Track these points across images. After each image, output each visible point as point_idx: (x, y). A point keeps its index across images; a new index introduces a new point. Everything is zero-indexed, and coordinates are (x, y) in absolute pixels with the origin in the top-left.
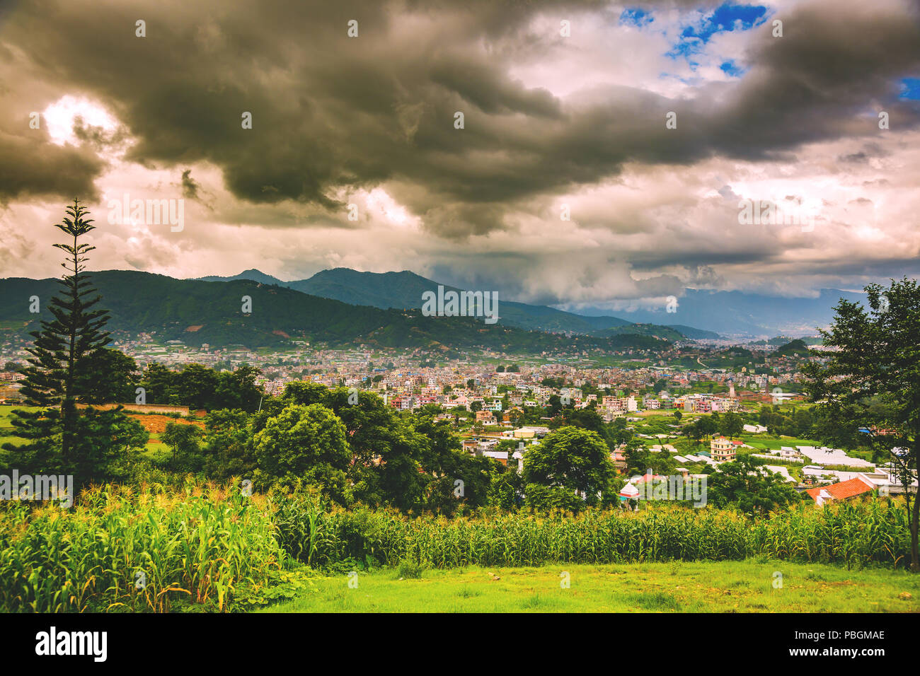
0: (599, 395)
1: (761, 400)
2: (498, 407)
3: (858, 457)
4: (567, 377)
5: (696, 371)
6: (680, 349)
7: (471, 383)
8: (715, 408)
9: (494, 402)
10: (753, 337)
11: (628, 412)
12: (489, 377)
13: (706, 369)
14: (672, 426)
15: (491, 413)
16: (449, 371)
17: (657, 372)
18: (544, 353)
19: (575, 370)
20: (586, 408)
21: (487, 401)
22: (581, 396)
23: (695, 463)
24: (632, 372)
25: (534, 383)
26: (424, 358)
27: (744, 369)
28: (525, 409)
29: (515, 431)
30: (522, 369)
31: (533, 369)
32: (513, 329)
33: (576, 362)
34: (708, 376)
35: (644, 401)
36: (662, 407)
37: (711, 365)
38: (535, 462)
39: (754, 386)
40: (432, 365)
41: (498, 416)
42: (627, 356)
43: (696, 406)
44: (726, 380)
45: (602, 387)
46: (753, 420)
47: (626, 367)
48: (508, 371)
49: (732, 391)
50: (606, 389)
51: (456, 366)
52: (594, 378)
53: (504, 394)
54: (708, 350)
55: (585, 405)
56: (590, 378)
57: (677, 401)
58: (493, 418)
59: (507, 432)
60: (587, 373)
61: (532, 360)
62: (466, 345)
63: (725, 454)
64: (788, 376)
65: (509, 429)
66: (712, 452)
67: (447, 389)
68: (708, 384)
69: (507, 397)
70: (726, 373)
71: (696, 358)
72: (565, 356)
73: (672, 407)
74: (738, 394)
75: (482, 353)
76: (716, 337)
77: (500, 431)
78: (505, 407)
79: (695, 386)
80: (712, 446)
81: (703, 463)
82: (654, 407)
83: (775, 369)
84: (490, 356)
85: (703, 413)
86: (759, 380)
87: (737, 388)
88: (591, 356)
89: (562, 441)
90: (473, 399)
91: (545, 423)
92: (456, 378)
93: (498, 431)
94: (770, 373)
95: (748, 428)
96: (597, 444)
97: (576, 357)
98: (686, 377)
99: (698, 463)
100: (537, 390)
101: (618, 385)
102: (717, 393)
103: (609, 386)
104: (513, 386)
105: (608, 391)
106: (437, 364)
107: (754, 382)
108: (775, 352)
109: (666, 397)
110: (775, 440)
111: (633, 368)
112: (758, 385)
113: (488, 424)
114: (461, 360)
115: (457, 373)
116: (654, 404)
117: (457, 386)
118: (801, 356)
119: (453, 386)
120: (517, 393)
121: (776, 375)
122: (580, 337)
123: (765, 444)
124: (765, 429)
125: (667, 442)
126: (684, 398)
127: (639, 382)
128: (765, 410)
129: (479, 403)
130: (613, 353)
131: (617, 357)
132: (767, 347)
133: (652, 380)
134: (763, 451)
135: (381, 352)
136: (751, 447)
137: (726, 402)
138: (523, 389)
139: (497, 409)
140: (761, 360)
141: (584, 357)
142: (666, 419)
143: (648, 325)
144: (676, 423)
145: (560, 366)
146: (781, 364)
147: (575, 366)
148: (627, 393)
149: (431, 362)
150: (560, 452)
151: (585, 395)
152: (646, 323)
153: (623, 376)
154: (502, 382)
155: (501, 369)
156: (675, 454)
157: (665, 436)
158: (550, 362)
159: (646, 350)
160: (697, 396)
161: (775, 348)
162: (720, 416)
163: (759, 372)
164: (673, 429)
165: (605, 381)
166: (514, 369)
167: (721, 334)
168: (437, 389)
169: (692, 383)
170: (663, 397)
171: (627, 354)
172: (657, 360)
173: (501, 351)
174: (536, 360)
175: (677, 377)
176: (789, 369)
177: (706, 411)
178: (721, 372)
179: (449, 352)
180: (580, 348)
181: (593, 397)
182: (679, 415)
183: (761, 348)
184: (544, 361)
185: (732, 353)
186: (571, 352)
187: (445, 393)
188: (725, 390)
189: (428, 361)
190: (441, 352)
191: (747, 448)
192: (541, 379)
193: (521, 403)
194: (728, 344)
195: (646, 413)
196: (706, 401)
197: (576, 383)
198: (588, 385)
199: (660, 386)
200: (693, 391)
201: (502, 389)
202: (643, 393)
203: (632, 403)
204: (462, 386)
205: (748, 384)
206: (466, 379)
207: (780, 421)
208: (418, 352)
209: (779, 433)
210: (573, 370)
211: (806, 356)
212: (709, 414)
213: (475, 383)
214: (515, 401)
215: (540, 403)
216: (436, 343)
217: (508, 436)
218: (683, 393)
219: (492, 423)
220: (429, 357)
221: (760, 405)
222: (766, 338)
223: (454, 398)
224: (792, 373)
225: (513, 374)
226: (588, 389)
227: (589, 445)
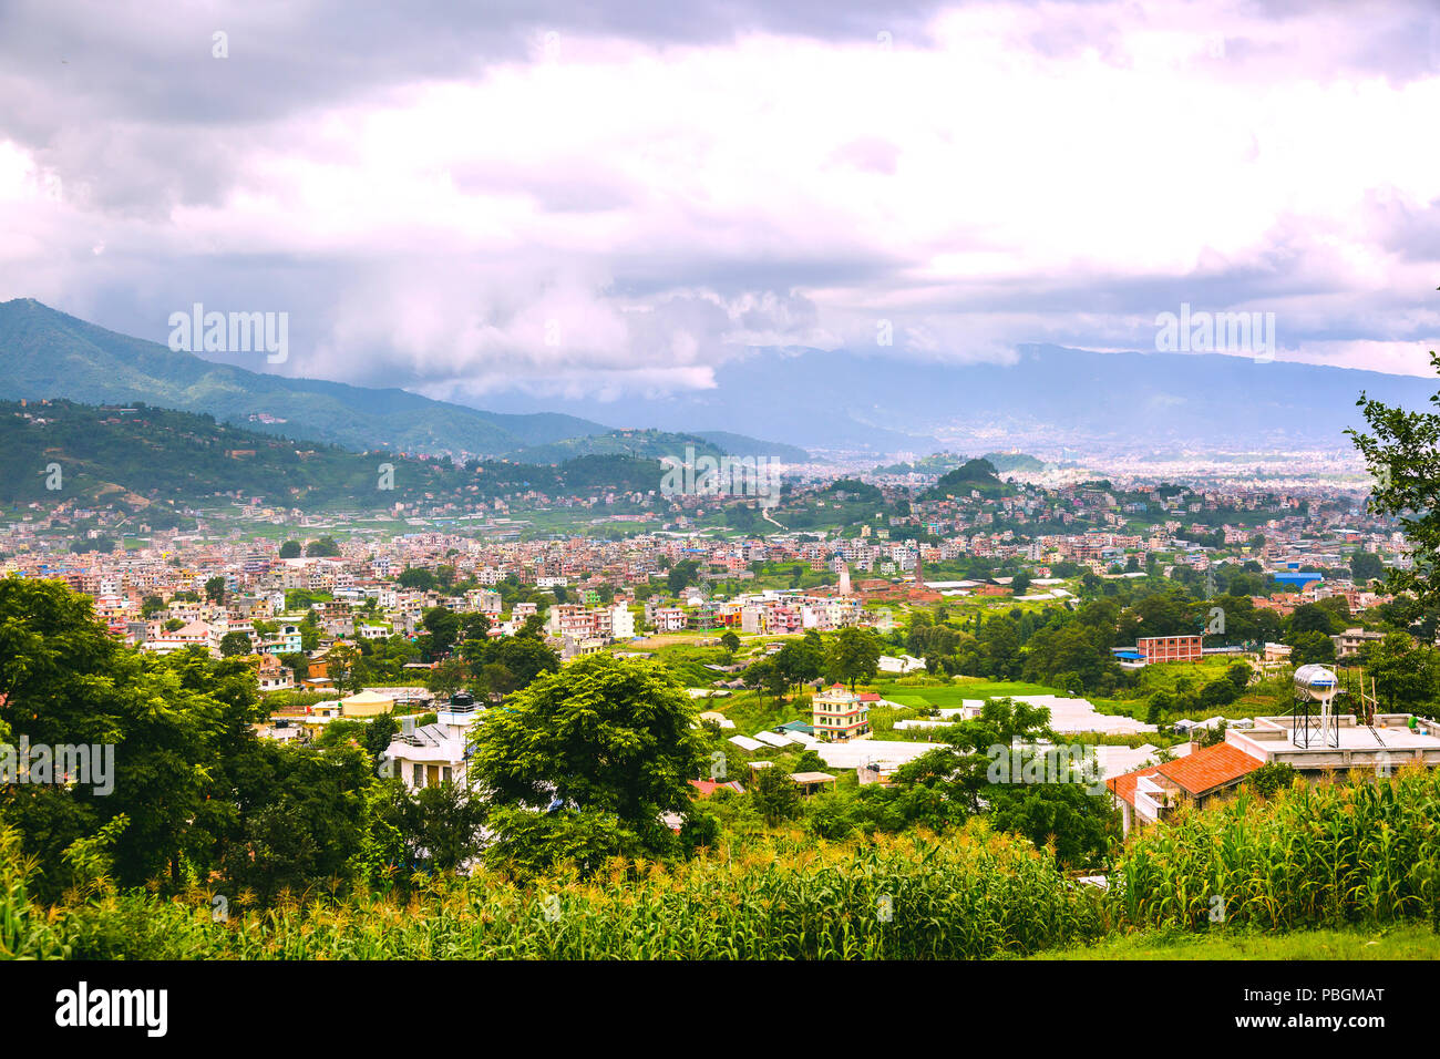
0: (542, 604)
1: (906, 598)
2: (294, 644)
3: (1118, 713)
4: (461, 564)
5: (762, 538)
7: (216, 590)
8: (810, 621)
9: (283, 632)
10: (882, 457)
11: (613, 642)
12: (261, 571)
13: (783, 532)
14: (718, 668)
15: (275, 661)
16: (155, 555)
17: (673, 544)
18: (400, 506)
19: (478, 547)
20: (521, 635)
21: (262, 631)
22: (497, 607)
23: (778, 750)
24: (615, 545)
25: (378, 582)
26: (83, 528)
28: (366, 647)
29: (344, 700)
30: (345, 547)
31: (372, 546)
32: (319, 448)
33: (480, 527)
34: (789, 548)
35: (648, 613)
36: (692, 624)
37: (794, 523)
38: (509, 750)
39: (888, 568)
40: (105, 545)
41: (297, 666)
42: (601, 510)
43: (768, 619)
44: (829, 557)
45: (546, 583)
46: (895, 643)
47: (597, 533)
48: (308, 556)
49: (845, 580)
50: (557, 588)
51: (171, 546)
52: (528, 564)
53: (303, 613)
54: (787, 488)
55: (510, 629)
56: (518, 563)
57: (725, 610)
58: (283, 673)
59: (322, 705)
60: (509, 551)
61: (369, 525)
62: (198, 493)
63: (845, 723)
64: (960, 543)
65: (326, 698)
66: (816, 720)
67: (153, 605)
68: (790, 567)
69: (313, 618)
70: (828, 539)
71: (760, 506)
72: (451, 513)
73: (714, 624)
74: (856, 588)
75: (240, 512)
76: (802, 457)
77: (305, 703)
78: (310, 644)
79: (760, 573)
80: (816, 708)
81: (796, 748)
82: (672, 625)
83: (932, 528)
84: (259, 519)
85: (784, 634)
86: (900, 553)
87: (854, 574)
88: (514, 510)
89: (581, 690)
90: (223, 627)
91: (417, 676)
92: (174, 578)
93: (300, 704)
94: (921, 536)
95: (887, 664)
96: (669, 693)
97: (479, 515)
98: (740, 553)
99: (786, 749)
100: (389, 598)
101: (585, 577)
102: (809, 587)
103: (563, 582)
104: (326, 592)
105: (561, 595)
106: (119, 544)
107: (889, 559)
108: (930, 490)
109: (700, 602)
110: (943, 687)
111: (617, 537)
112: (897, 564)
113: (272, 686)
114: (183, 530)
115: (176, 562)
116: (671, 618)
117: (178, 597)
118: (985, 495)
119: (166, 597)
120: (338, 608)
121: (935, 542)
122: (489, 464)
123: (925, 697)
124: (921, 663)
125: (709, 707)
126: (740, 600)
127: (634, 569)
128: (918, 619)
129: (243, 636)
130: (569, 503)
131: (577, 510)
132: (912, 480)
133: (664, 563)
134: (923, 713)
136: (896, 706)
137: (835, 607)
138: (353, 597)
139: (288, 650)
140: (903, 509)
141: (499, 514)
142: (703, 651)
143: (648, 432)
144: (727, 661)
145: (441, 537)
146: (943, 517)
147: (477, 536)
148: (607, 595)
149: (101, 539)
150: (578, 721)
151: (508, 604)
152: (643, 428)
153: (596, 555)
154: (298, 583)
155: (291, 550)
156: (732, 733)
157: (703, 692)
158: (414, 529)
159: (645, 493)
160: (770, 595)
161: (932, 481)
162: (824, 639)
163: (899, 535)
164: (719, 675)
165: (553, 569)
166: (325, 548)
167: (812, 451)
168: (125, 605)
169: (755, 567)
170: (691, 602)
171: (602, 503)
172: (669, 516)
173: (288, 505)
174: (381, 525)
175: (719, 553)
176: (961, 527)
177: (790, 629)
178: (816, 539)
179: (152, 511)
180: (490, 491)
181: (530, 608)
182: (732, 642)
183: (900, 481)
184: (400, 527)
185: (840, 494)
186: (465, 503)
187: (147, 615)
188: (828, 580)
189: (94, 534)
190: (128, 511)
191: (889, 708)
192: (397, 570)
193: (351, 632)
194: (831, 472)
195: (658, 641)
196: (791, 606)
197: (483, 577)
198: (512, 580)
199: (682, 576)
200: (757, 586)
201: (298, 600)
202: (643, 594)
203: (622, 620)
204: (192, 597)
205: (877, 563)
206: (202, 579)
207: (950, 643)
209: (951, 669)
210: (474, 547)
211: (996, 495)
212: (799, 636)
213: (226, 587)
214: (334, 627)
215: (398, 628)
216: (115, 487)
217: (326, 713)
218: (735, 589)
219: (282, 685)
220: (96, 527)
221: (907, 609)
222: (909, 458)
223: (173, 626)
224: (969, 535)
225: (324, 561)
226: (513, 590)
227: (650, 697)
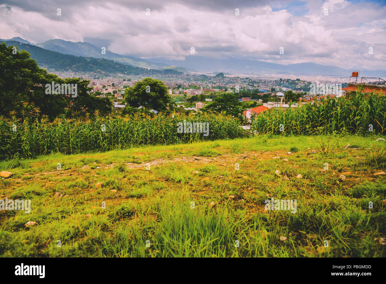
1: (210, 91)
5: (191, 82)
6: (186, 75)
7: (113, 85)
8: (197, 93)
9: (122, 91)
10: (208, 72)
12: (120, 83)
16: (105, 81)
17: (178, 82)
18: (140, 75)
21: (119, 91)
23: (191, 110)
26: (95, 76)
27: (205, 82)
30: (132, 80)
31: (136, 81)
34: (194, 84)
35: (174, 91)
36: (180, 93)
37: (195, 80)
39: (208, 87)
40: (98, 78)
41: (123, 95)
42: (168, 77)
43: (191, 93)
44: (200, 85)
46: (208, 97)
47: (168, 80)
48: (127, 81)
51: (108, 79)
53: (126, 88)
54: (195, 75)
57: (185, 91)
58: (121, 96)
61: (136, 77)
62: (111, 72)
63: (200, 107)
64: (218, 84)
66: (196, 106)
67: (104, 87)
68: (194, 86)
70: (200, 83)
71: (191, 78)
73: (183, 93)
74: (203, 89)
75: (118, 75)
76: (197, 71)
80: (196, 105)
81: (193, 110)
82: (177, 93)
83: (214, 82)
84: (120, 76)
85: (193, 95)
86: (210, 85)
87: (203, 87)
90: (113, 90)
92: (107, 83)
95: (207, 100)
98: (187, 84)
102: (197, 89)
104: (129, 86)
106: (100, 78)
108: (214, 77)
111: (170, 81)
113: (119, 98)
114: (109, 77)
115: (108, 81)
116: (177, 92)
117: (108, 86)
118: (222, 78)
119: (106, 86)
121: (215, 84)
122: (153, 70)
124: (212, 100)
125: (182, 104)
127: (172, 85)
128: (211, 94)
129: (116, 91)
131: (165, 77)
132: (212, 75)
133: (177, 85)
135: (77, 73)
137: (200, 92)
139: (123, 93)
140: (210, 79)
142: (181, 97)
144: (185, 98)
149: (98, 77)
152: (175, 66)
153: (167, 83)
154: (125, 85)
155: (124, 80)
156: (184, 108)
157: (181, 102)
159: (175, 75)
160: (191, 89)
161: (215, 75)
162: (198, 96)
163: (210, 83)
164: (184, 100)
166: (129, 80)
168: (100, 86)
169: (190, 86)
170: (180, 90)
171: (169, 76)
173: (124, 74)
175: (185, 84)
178: (198, 83)
179: (105, 74)
182: (185, 96)
183: (210, 75)
185: (202, 77)
188: (200, 88)
190: (102, 74)
194: (201, 74)
195: (175, 95)
196: (194, 91)
199: (179, 87)
200: (189, 88)
202: (174, 89)
203: (170, 92)
204: (110, 86)
205: (206, 86)
206: (111, 83)
208: (93, 74)
212: (195, 95)
213: (115, 85)
216: (100, 70)
218: (186, 89)
219: (121, 98)
221: (210, 93)
222: (212, 72)
223: (107, 90)
225: (129, 82)
